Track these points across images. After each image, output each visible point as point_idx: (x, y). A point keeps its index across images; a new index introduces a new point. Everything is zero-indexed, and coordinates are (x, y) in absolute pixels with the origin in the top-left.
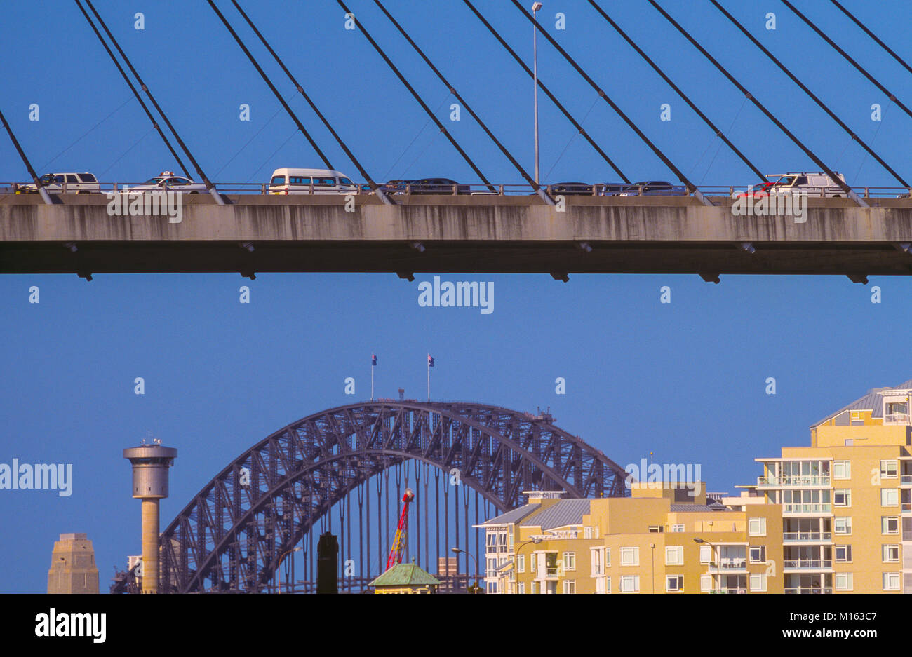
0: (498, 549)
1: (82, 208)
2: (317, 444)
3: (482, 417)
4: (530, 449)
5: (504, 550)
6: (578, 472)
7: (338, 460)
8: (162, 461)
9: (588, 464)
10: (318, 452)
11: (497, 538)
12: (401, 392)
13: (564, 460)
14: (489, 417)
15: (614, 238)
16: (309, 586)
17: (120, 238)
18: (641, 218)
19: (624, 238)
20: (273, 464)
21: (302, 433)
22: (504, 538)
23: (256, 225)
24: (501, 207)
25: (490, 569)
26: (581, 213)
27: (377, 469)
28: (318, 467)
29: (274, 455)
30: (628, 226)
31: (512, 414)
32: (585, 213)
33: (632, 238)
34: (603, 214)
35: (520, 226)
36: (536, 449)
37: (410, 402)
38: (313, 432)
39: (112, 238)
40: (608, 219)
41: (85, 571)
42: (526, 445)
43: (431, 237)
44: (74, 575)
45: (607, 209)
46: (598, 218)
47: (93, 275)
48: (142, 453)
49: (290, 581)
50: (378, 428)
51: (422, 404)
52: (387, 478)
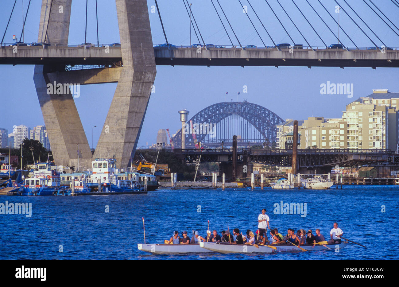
0: (280, 131)
1: (250, 51)
2: (214, 111)
3: (249, 105)
4: (259, 112)
5: (281, 131)
6: (269, 117)
7: (218, 114)
8: (186, 114)
9: (272, 115)
10: (214, 112)
11: (279, 129)
12: (232, 100)
13: (266, 115)
14: (251, 106)
15: (361, 59)
16: (208, 141)
17: (258, 58)
18: (367, 54)
19: (364, 59)
20: (205, 115)
21: (211, 108)
22: (281, 129)
23: (286, 55)
24: (338, 52)
25: (278, 135)
26: (354, 53)
27: (226, 116)
28: (214, 116)
29: (205, 113)
30: (364, 56)
31: (256, 105)
32: (355, 53)
33: (365, 59)
34: (359, 53)
35: (341, 56)
36: (261, 112)
37: (233, 102)
38: (213, 108)
39: (256, 58)
40: (360, 55)
41: (164, 137)
42: (258, 111)
43: (323, 58)
44: (162, 138)
45: (360, 52)
46: (358, 54)
47: (244, 66)
48: (182, 112)
49: (208, 139)
50: (227, 107)
51: (237, 103)
52: (229, 118)
